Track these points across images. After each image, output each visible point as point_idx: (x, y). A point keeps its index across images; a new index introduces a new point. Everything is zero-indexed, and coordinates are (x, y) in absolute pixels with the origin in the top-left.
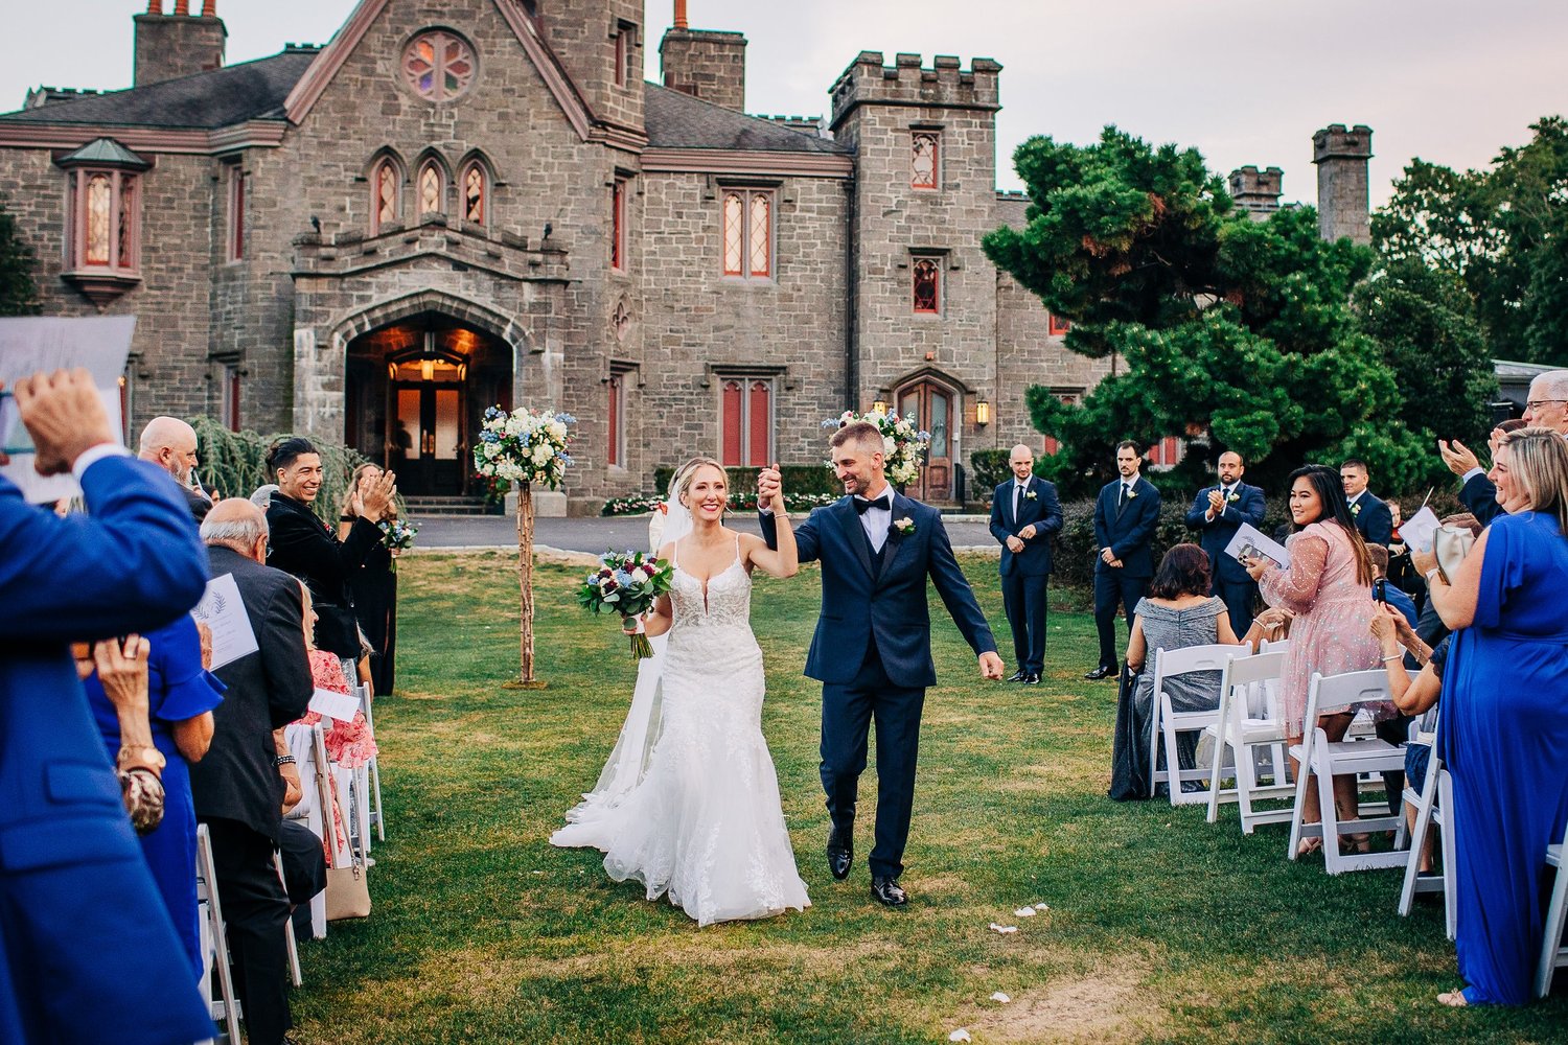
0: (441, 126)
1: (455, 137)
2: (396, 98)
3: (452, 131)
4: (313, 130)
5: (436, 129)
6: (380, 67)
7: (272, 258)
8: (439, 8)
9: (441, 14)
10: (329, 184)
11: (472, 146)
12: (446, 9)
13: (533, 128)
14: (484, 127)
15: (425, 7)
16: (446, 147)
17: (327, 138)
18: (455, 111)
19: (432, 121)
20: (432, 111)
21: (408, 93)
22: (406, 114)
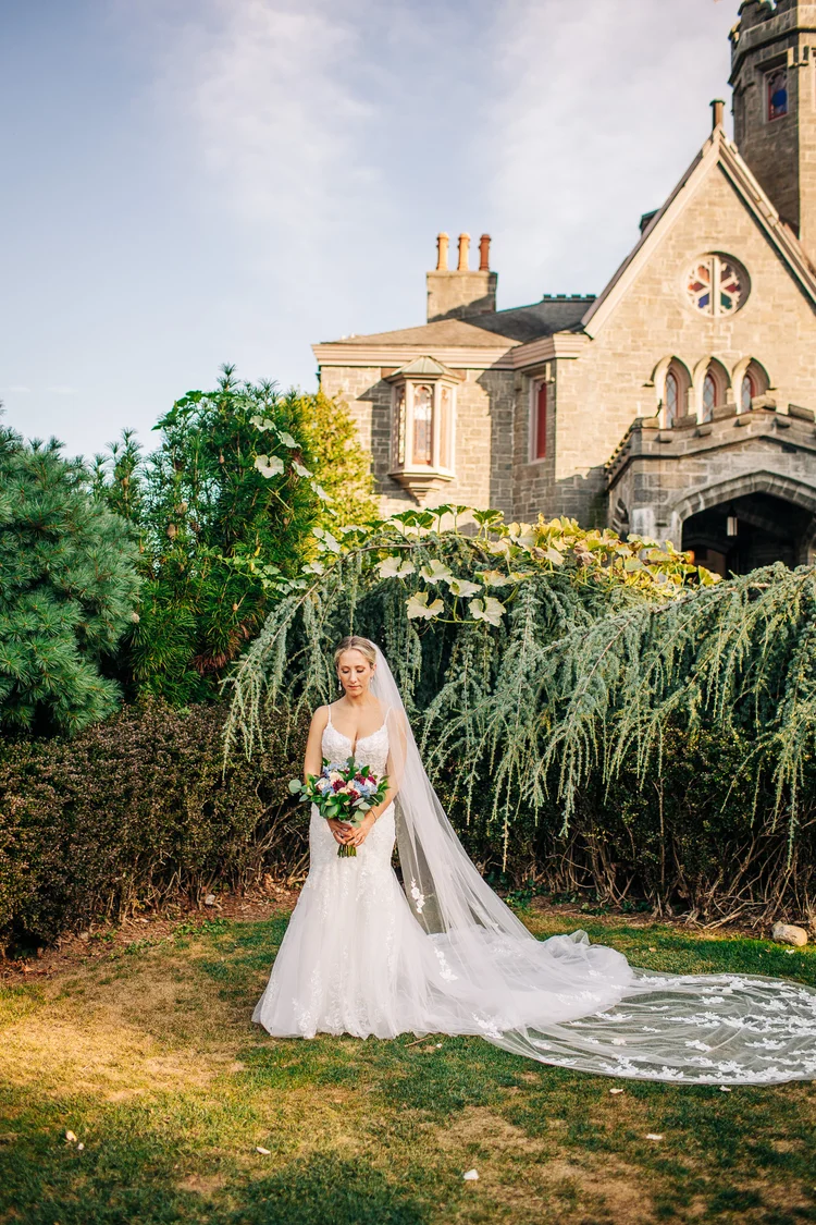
0: (719, 338)
1: (732, 348)
2: (679, 313)
3: (729, 342)
4: (609, 343)
5: (716, 341)
6: (665, 288)
7: (575, 455)
8: (715, 235)
9: (717, 240)
10: (622, 390)
11: (747, 354)
12: (721, 236)
13: (801, 339)
14: (756, 339)
15: (703, 235)
16: (723, 356)
17: (620, 349)
18: (731, 324)
19: (711, 334)
20: (710, 324)
21: (690, 309)
22: (688, 328)
